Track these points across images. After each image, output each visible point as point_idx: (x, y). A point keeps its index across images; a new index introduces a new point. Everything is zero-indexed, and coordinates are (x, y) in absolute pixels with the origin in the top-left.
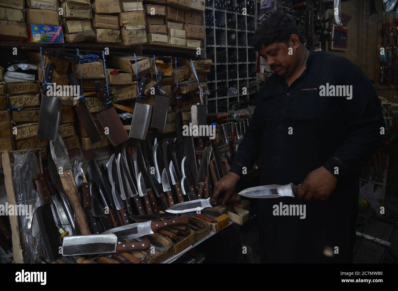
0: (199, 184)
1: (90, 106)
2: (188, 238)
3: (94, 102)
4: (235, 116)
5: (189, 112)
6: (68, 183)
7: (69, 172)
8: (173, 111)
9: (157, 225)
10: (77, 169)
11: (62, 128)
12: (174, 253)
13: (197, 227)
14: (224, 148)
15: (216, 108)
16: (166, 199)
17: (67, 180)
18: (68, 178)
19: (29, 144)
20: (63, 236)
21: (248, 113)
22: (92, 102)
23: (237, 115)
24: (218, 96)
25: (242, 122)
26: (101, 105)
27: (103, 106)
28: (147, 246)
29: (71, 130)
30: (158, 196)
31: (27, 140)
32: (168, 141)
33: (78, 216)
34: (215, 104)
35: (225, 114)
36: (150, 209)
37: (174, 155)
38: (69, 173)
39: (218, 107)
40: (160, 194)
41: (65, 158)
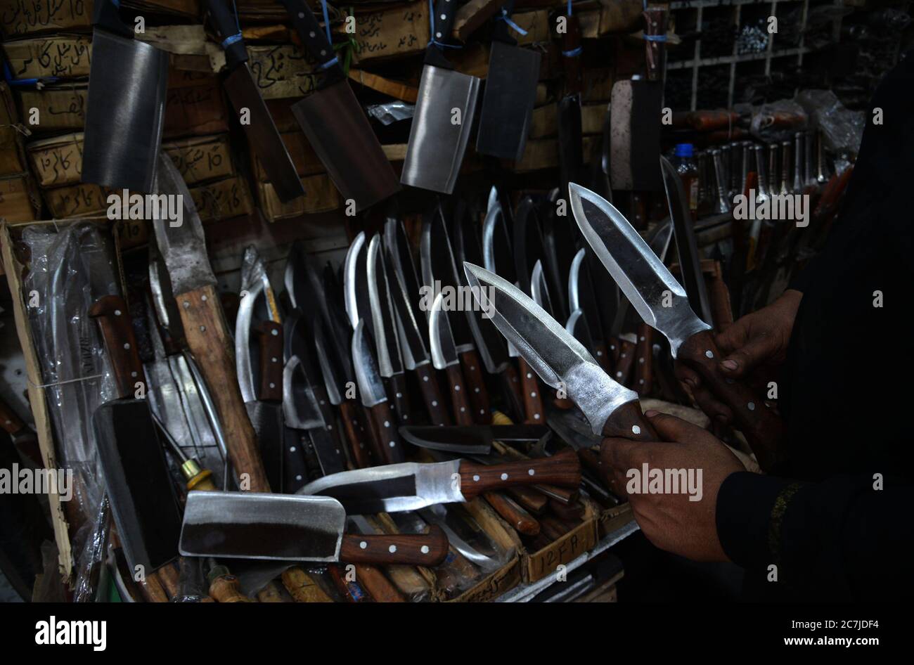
0: (622, 337)
1: (271, 76)
2: (574, 536)
3: (283, 61)
4: (756, 122)
5: (602, 107)
6: (203, 328)
7: (204, 293)
8: (551, 102)
9: (476, 478)
10: (250, 276)
11: (189, 149)
12: (525, 579)
13: (607, 490)
14: (714, 230)
15: (690, 95)
16: (514, 380)
17: (199, 319)
18: (201, 312)
19: (88, 201)
20: (194, 484)
21: (801, 113)
22: (276, 60)
23: (765, 118)
24: (703, 57)
25: (779, 142)
26: (309, 72)
27: (313, 76)
28: (438, 554)
29: (219, 156)
30: (491, 368)
31: (81, 187)
32: (532, 198)
33: (231, 434)
34: (690, 83)
35: (725, 115)
36: (463, 409)
37: (548, 244)
38: (204, 298)
39: (699, 93)
40: (497, 364)
41: (194, 249)
